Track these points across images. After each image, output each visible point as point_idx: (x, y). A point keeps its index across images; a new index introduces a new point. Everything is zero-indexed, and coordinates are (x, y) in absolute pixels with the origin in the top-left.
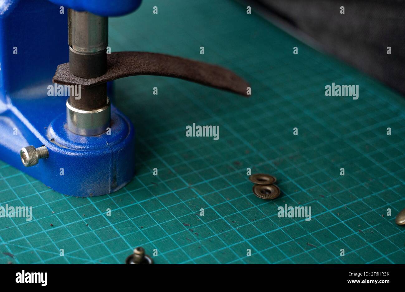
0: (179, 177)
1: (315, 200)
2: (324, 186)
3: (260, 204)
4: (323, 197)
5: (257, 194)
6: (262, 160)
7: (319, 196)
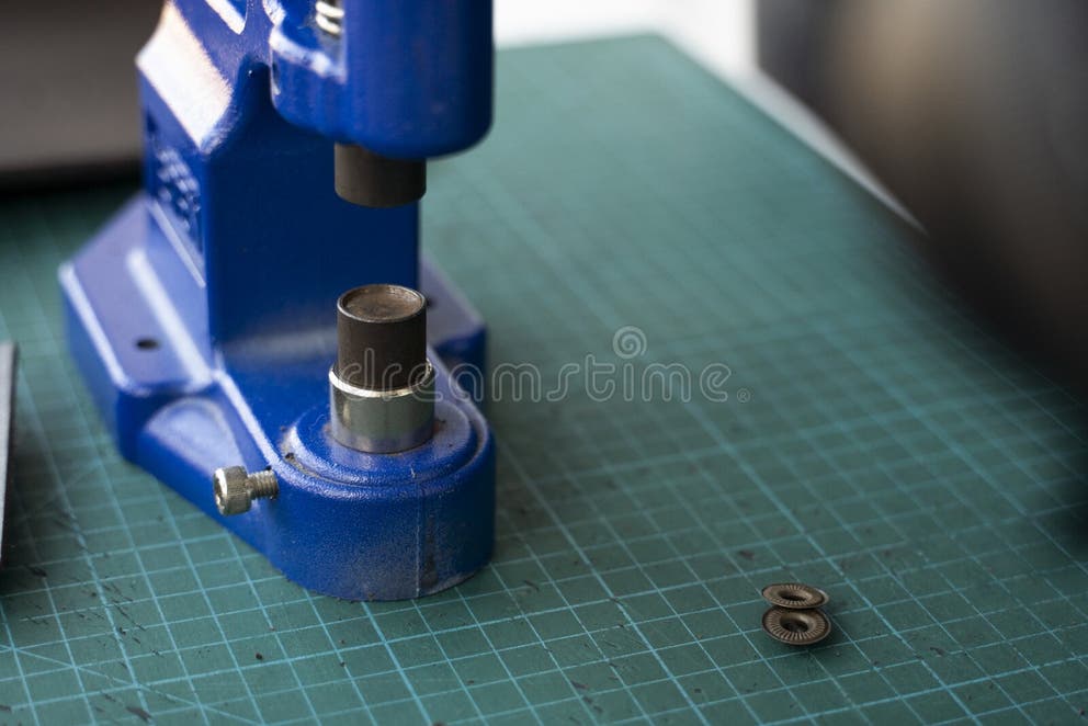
0: (596, 575)
1: (918, 657)
2: (951, 627)
3: (776, 655)
4: (940, 652)
5: (771, 630)
6: (813, 554)
7: (932, 649)
